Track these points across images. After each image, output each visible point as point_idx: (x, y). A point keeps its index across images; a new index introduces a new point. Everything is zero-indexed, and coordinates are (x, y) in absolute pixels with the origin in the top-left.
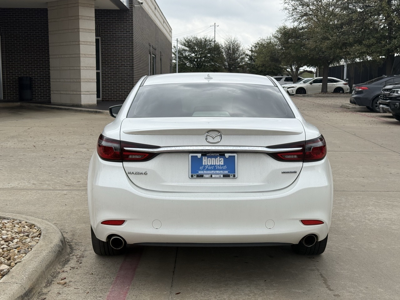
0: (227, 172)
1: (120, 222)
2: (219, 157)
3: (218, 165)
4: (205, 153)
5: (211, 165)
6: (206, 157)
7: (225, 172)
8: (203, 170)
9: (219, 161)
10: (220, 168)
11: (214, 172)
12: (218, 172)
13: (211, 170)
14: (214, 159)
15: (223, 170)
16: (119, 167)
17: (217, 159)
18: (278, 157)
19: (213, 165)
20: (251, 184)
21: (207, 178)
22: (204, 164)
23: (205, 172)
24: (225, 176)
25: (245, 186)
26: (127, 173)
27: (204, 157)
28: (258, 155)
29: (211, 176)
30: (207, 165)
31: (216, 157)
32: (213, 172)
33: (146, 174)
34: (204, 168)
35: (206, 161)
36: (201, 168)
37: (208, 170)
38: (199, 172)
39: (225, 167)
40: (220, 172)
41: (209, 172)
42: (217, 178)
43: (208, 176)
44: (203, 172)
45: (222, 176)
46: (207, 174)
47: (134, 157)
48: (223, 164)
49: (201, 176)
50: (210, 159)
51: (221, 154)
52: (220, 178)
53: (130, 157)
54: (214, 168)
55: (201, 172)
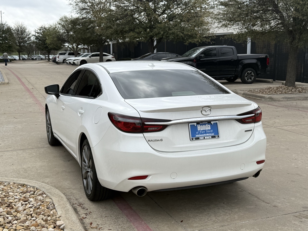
0: (213, 134)
1: (144, 177)
2: (207, 124)
3: (207, 130)
4: (198, 123)
5: (203, 131)
6: (199, 125)
7: (212, 134)
8: (198, 134)
9: (208, 127)
10: (209, 132)
11: (206, 135)
12: (208, 134)
13: (203, 134)
14: (204, 126)
15: (210, 133)
16: (141, 137)
17: (206, 126)
18: (242, 121)
19: (205, 130)
20: (228, 141)
21: (202, 139)
22: (198, 130)
23: (200, 135)
24: (213, 137)
25: (225, 143)
26: (147, 141)
27: (198, 125)
28: (230, 121)
29: (204, 138)
30: (201, 130)
31: (205, 124)
32: (204, 135)
33: (161, 140)
34: (199, 133)
35: (200, 128)
36: (197, 133)
37: (201, 134)
38: (196, 136)
39: (212, 131)
40: (209, 135)
41: (202, 135)
42: (208, 139)
43: (202, 138)
44: (199, 136)
45: (211, 137)
46: (201, 137)
47: (151, 129)
48: (210, 129)
49: (198, 139)
50: (202, 126)
51: (209, 122)
52: (209, 139)
53: (149, 129)
54: (205, 132)
55: (197, 136)
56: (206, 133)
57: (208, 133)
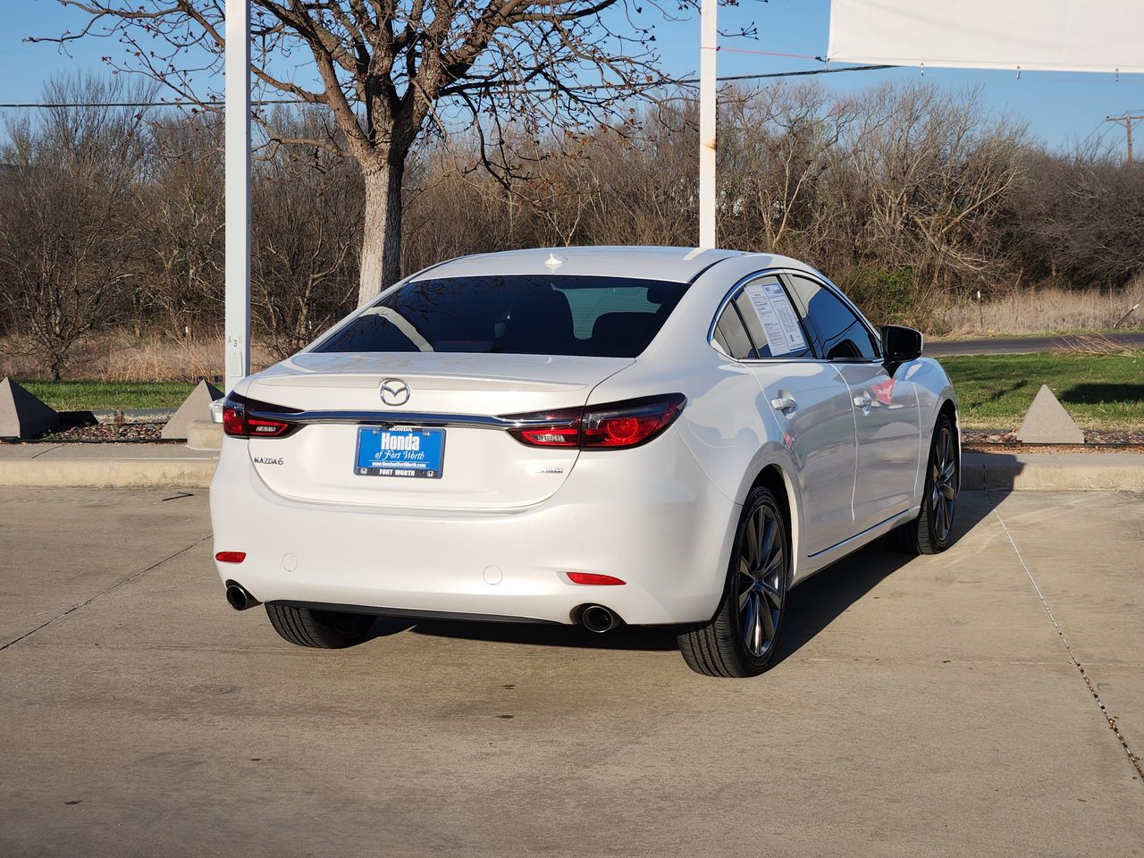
56: (402, 459)
57: (409, 460)
